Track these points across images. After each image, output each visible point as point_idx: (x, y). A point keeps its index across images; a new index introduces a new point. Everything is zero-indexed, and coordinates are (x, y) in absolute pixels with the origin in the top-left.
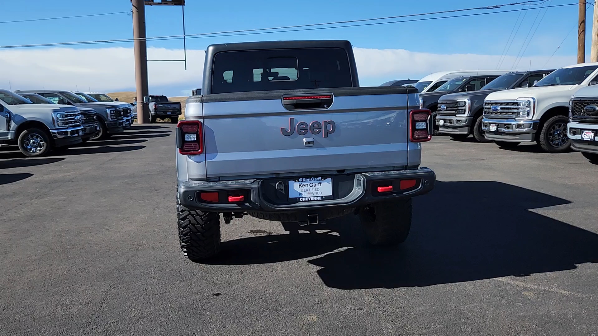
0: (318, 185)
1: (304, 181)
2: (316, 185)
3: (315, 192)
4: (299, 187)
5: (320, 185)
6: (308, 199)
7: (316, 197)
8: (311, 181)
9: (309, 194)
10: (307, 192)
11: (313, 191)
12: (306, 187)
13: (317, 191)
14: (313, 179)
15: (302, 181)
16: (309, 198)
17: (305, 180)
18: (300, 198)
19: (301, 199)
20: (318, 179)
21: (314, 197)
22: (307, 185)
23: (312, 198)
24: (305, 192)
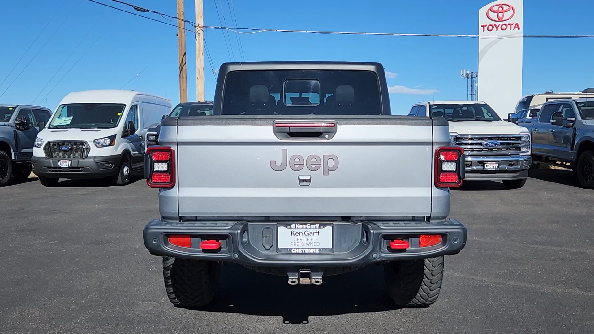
0: (315, 234)
1: (298, 228)
2: (312, 234)
3: (311, 242)
4: (291, 235)
5: (317, 233)
6: (302, 251)
7: (312, 248)
8: (306, 228)
9: (303, 244)
10: (300, 242)
11: (309, 241)
12: (300, 235)
13: (314, 242)
14: (308, 226)
15: (295, 228)
16: (303, 249)
17: (299, 226)
18: (291, 249)
19: (293, 251)
20: (315, 227)
21: (309, 249)
22: (301, 234)
23: (306, 249)
24: (298, 242)
